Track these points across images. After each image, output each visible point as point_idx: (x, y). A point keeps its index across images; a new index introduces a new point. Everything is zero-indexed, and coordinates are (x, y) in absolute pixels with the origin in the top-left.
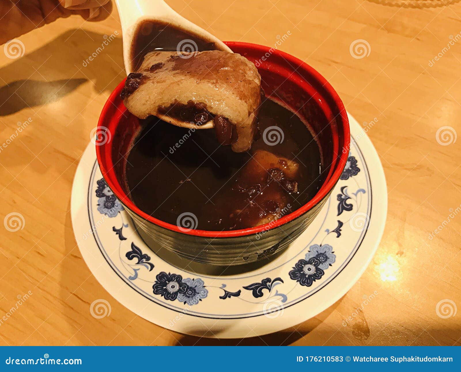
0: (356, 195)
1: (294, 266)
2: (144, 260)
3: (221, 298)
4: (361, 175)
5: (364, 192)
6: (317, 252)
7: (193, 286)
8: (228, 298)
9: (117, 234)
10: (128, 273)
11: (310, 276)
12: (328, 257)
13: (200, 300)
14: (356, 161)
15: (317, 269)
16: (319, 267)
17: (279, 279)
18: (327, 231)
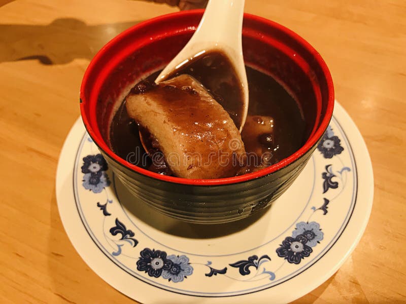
0: (341, 173)
1: (281, 244)
2: (128, 236)
3: (206, 275)
4: (345, 154)
5: (349, 170)
6: (304, 229)
7: (178, 263)
8: (214, 276)
9: (101, 209)
10: (111, 249)
11: (298, 253)
12: (316, 234)
13: (186, 277)
14: (340, 141)
15: (305, 247)
16: (307, 244)
17: (266, 257)
18: (314, 208)
